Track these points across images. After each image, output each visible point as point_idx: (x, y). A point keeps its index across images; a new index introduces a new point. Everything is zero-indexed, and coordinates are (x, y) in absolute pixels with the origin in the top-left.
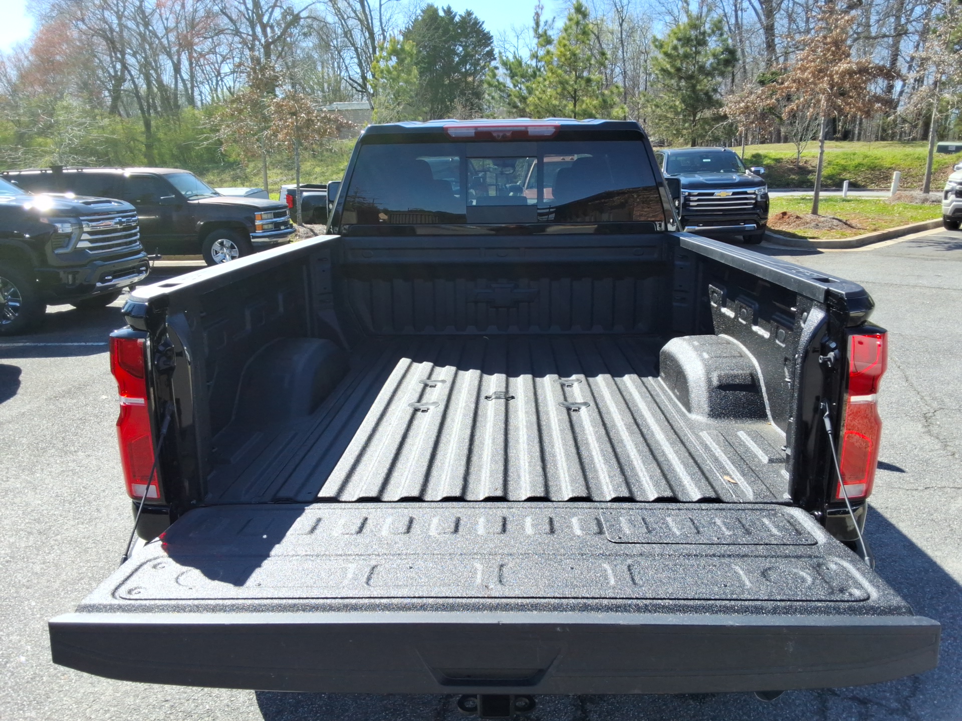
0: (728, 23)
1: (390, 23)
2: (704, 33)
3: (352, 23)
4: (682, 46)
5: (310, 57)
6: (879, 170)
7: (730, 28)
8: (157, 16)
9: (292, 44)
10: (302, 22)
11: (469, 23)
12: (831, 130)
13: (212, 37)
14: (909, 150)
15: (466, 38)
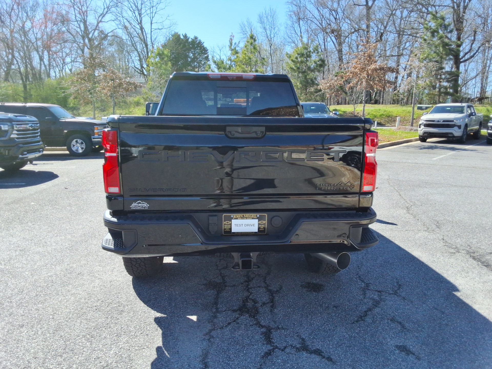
0: (321, 48)
1: (156, 41)
2: (310, 51)
3: (136, 39)
4: (300, 57)
5: (113, 56)
6: (391, 117)
7: (322, 51)
8: (31, 32)
9: (103, 48)
10: (109, 38)
11: (196, 42)
12: (369, 99)
13: (61, 44)
14: (404, 108)
15: (194, 49)
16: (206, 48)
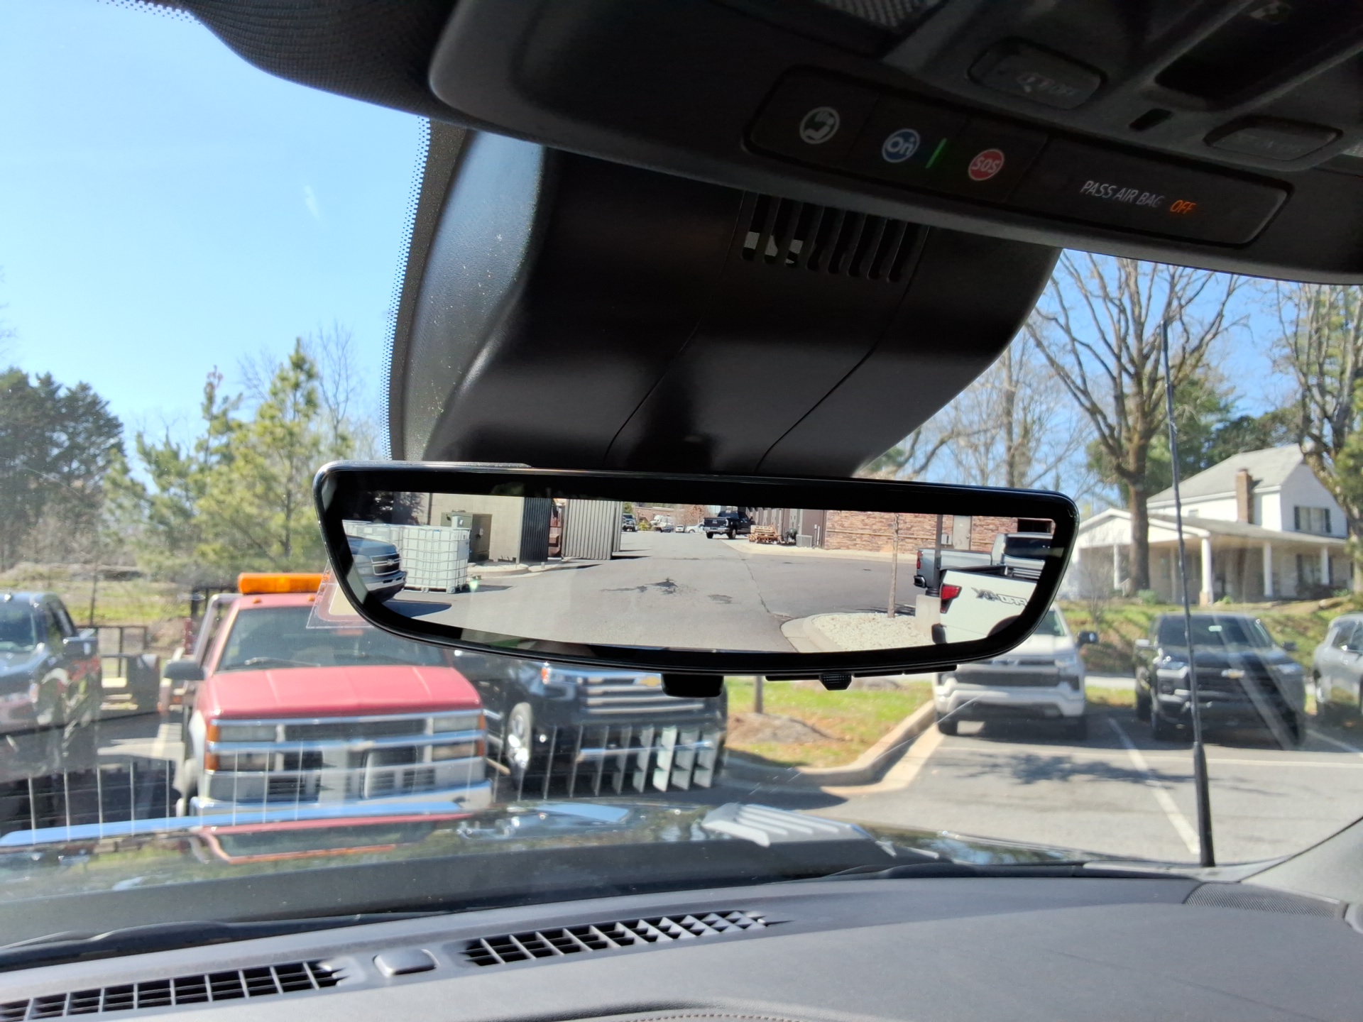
11: (83, 400)
15: (75, 422)
16: (116, 418)
